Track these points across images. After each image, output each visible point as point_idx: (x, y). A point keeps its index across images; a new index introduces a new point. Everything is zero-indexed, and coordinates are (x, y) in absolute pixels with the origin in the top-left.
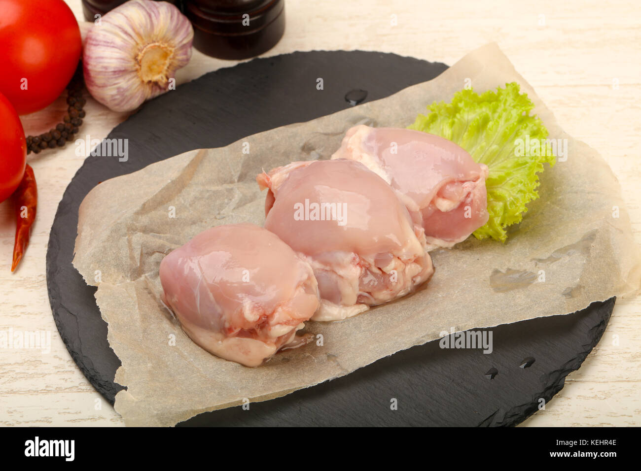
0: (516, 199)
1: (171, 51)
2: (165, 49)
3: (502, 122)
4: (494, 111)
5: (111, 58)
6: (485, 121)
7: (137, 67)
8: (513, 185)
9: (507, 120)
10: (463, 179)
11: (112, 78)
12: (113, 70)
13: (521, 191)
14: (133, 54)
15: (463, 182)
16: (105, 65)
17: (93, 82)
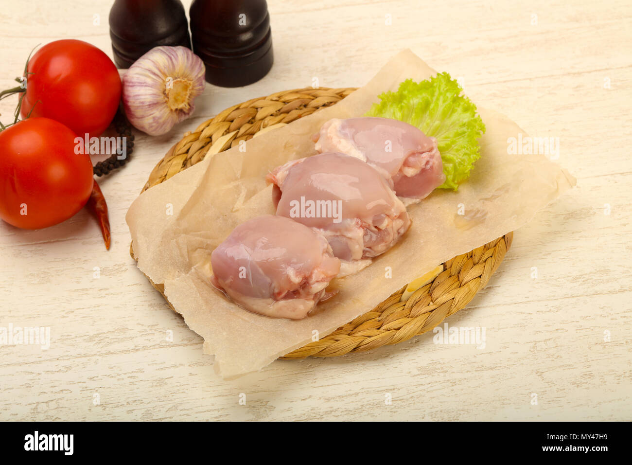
0: (463, 160)
1: (190, 84)
2: (185, 83)
3: (440, 103)
4: (432, 95)
5: (146, 95)
6: (427, 105)
7: (166, 99)
8: (458, 150)
9: (444, 101)
10: (421, 151)
11: (148, 110)
12: (148, 104)
13: (465, 154)
14: (162, 90)
15: (422, 153)
16: (142, 100)
17: (133, 115)
